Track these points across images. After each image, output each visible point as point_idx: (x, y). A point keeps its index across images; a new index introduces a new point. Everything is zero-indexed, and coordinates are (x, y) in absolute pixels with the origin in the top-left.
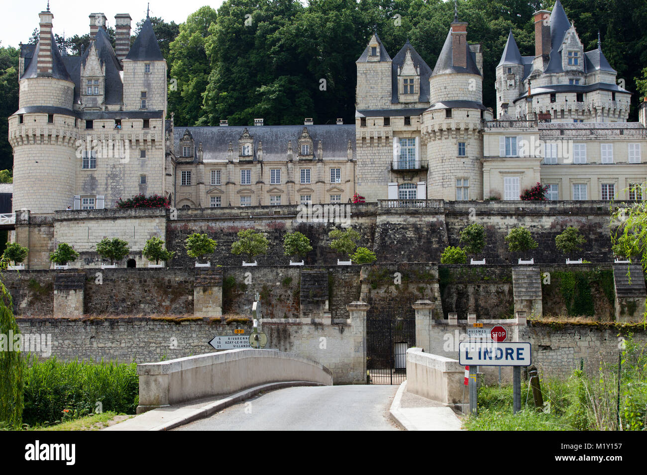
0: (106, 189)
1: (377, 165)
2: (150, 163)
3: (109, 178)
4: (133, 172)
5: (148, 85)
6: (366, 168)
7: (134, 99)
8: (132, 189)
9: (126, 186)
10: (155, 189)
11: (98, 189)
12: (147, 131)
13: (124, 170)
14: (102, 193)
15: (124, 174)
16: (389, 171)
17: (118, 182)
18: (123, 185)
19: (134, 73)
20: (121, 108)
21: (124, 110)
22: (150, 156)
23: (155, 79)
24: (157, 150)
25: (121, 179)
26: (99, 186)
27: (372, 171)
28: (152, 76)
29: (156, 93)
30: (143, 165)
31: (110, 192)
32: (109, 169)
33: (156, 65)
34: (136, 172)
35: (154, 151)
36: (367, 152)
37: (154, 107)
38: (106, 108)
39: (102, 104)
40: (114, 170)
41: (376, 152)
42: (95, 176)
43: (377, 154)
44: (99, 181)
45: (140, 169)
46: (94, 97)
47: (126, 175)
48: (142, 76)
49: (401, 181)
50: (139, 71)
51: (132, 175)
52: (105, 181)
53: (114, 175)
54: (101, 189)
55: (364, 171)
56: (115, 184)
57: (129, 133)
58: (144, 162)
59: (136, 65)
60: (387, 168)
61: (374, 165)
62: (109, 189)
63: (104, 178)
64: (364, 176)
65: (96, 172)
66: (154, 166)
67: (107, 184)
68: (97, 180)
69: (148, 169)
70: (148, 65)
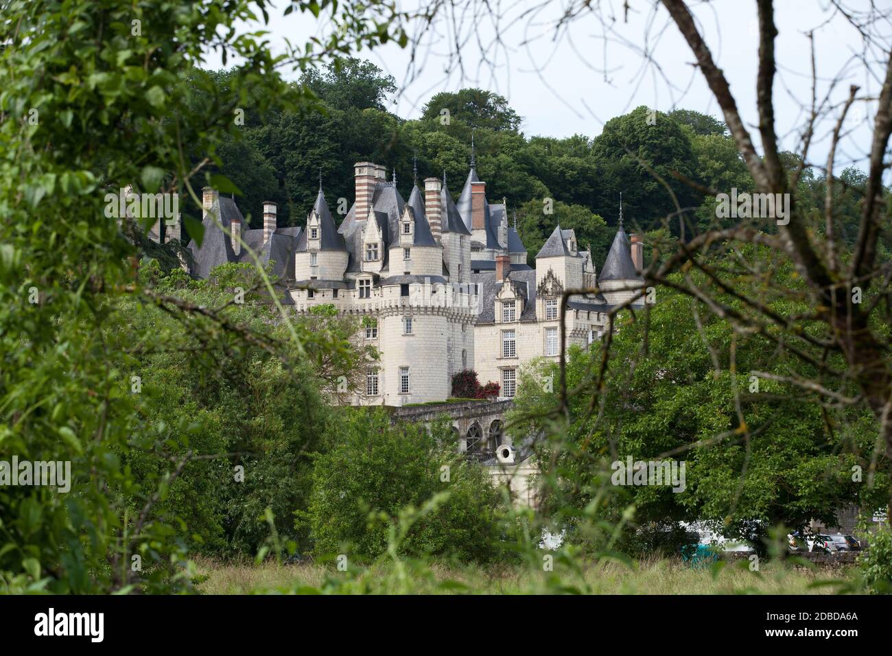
2: (467, 338)
4: (459, 346)
5: (462, 258)
7: (455, 271)
8: (459, 363)
9: (456, 360)
10: (470, 364)
13: (455, 344)
17: (451, 355)
18: (454, 359)
19: (455, 243)
22: (468, 332)
23: (466, 252)
25: (453, 352)
28: (464, 249)
29: (466, 267)
30: (464, 340)
31: (448, 365)
33: (466, 238)
34: (461, 347)
35: (470, 326)
40: (449, 342)
41: (578, 342)
45: (463, 343)
47: (455, 349)
48: (459, 248)
50: (457, 243)
51: (458, 349)
53: (449, 347)
56: (449, 357)
58: (464, 336)
59: (456, 237)
62: (447, 362)
66: (470, 341)
70: (461, 237)
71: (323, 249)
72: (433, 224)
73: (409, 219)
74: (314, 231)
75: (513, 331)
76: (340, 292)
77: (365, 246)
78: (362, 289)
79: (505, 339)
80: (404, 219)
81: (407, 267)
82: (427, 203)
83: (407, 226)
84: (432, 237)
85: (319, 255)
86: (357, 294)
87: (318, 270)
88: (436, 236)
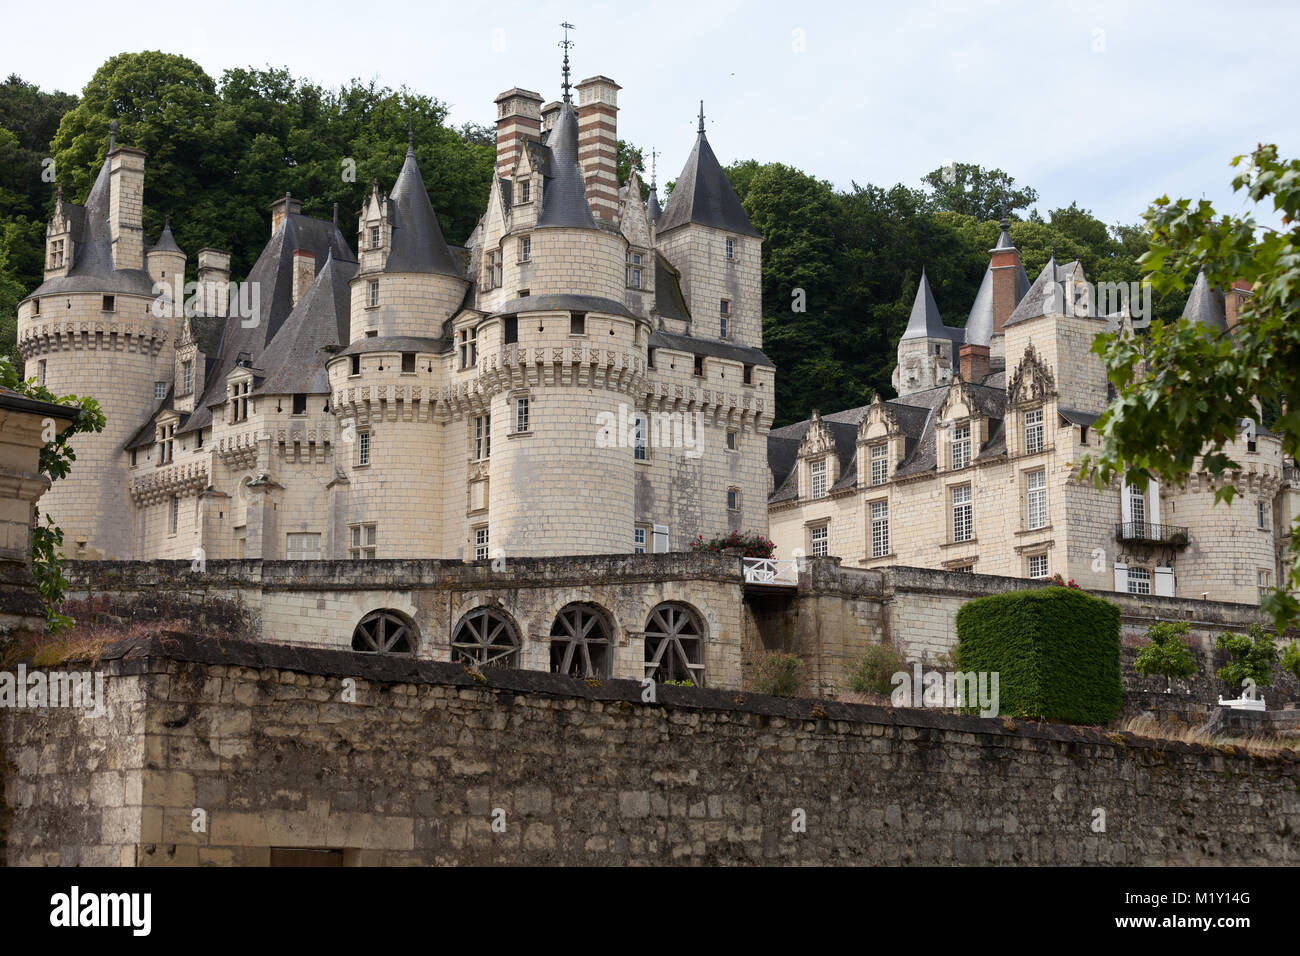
0: (670, 513)
1: (1096, 525)
2: (745, 463)
3: (675, 487)
4: (717, 480)
5: (733, 285)
6: (1080, 528)
7: (709, 313)
8: (716, 518)
9: (705, 510)
10: (755, 523)
11: (654, 509)
12: (749, 390)
13: (702, 474)
14: (662, 518)
15: (701, 482)
16: (1112, 539)
17: (690, 496)
18: (701, 506)
19: (710, 253)
20: (687, 328)
21: (693, 334)
22: (746, 449)
23: (745, 276)
24: (758, 437)
25: (695, 491)
26: (657, 503)
27: (1089, 535)
28: (740, 268)
29: (747, 307)
30: (734, 466)
31: (677, 520)
32: (674, 466)
33: (747, 245)
34: (722, 481)
35: (752, 437)
36: (1079, 496)
37: (745, 339)
38: (661, 323)
39: (652, 313)
40: (684, 467)
41: (1093, 497)
42: (650, 478)
43: (1095, 503)
44: (657, 491)
45: (729, 474)
46: (636, 293)
47: (704, 486)
48: (723, 265)
49: (1132, 563)
50: (718, 251)
51: (715, 486)
52: (667, 492)
53: (683, 480)
54: (660, 511)
55: (1076, 534)
56: (684, 502)
57: (719, 389)
58: (735, 458)
59: (713, 238)
60: (1110, 533)
61: (1091, 524)
62: (676, 512)
63: (666, 486)
64: (1077, 544)
65: (650, 470)
66: (752, 471)
67: (670, 501)
68: (653, 489)
69: (742, 476)
70: (730, 242)
71: (390, 269)
72: (591, 180)
73: (528, 170)
74: (375, 230)
75: (966, 486)
76: (421, 362)
77: (484, 258)
78: (464, 348)
79: (957, 504)
80: (520, 171)
81: (523, 280)
82: (582, 136)
83: (526, 185)
84: (589, 209)
85: (384, 282)
86: (456, 362)
87: (379, 316)
88: (596, 207)
